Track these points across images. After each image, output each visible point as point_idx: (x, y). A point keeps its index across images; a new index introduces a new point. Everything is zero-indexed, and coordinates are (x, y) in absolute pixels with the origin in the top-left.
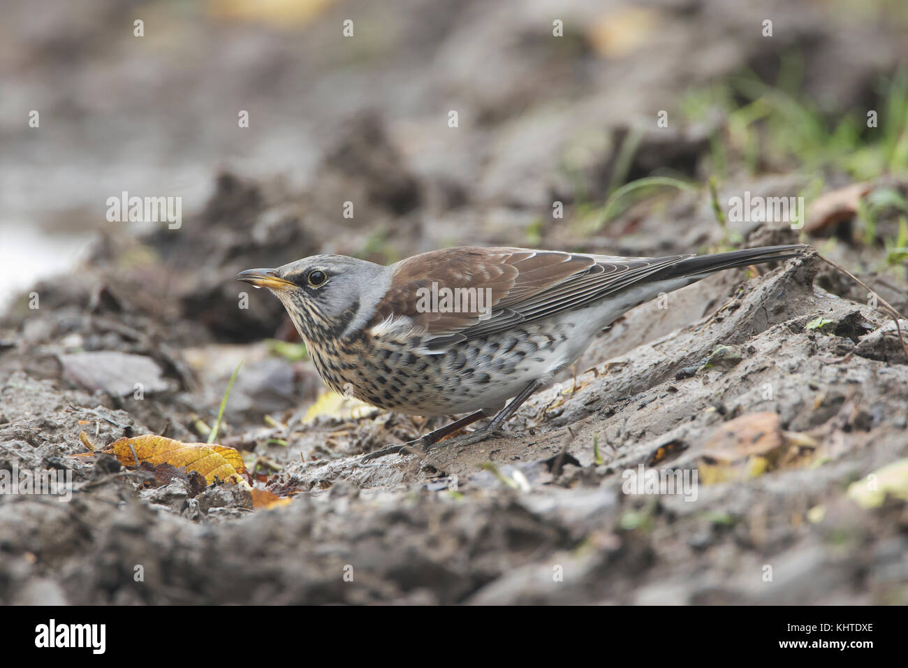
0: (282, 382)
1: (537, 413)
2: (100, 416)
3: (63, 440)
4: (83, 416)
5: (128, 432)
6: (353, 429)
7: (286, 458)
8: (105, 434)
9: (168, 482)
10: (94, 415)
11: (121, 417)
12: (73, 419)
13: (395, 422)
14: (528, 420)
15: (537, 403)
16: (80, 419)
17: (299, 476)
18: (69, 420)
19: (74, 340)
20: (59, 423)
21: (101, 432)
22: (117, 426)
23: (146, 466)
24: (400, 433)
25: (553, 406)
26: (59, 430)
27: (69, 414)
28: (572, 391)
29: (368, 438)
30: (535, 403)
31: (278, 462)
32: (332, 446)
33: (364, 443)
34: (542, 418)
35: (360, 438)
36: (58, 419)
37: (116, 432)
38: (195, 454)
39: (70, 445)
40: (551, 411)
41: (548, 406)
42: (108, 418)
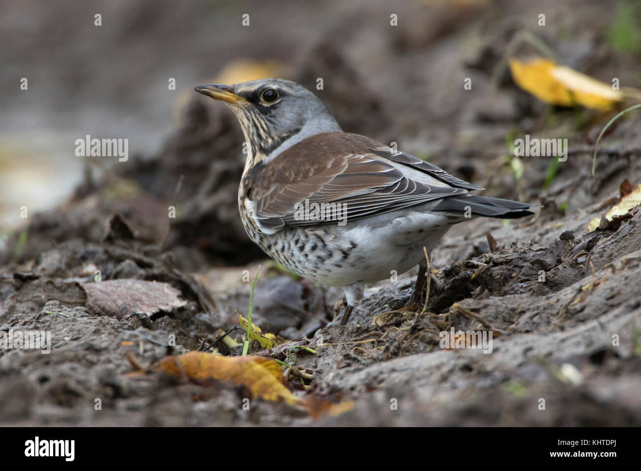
0: (292, 297)
1: (560, 310)
2: (142, 337)
3: (110, 361)
4: (126, 337)
5: (170, 350)
6: (379, 336)
7: (316, 367)
8: (149, 354)
9: (217, 394)
10: (136, 336)
11: (161, 336)
12: (117, 340)
13: (420, 327)
14: (551, 318)
15: (558, 300)
16: (123, 340)
17: (337, 382)
18: (113, 342)
19: (90, 268)
20: (104, 345)
21: (145, 351)
22: (159, 345)
23: (194, 381)
24: (426, 337)
25: (575, 302)
26: (104, 352)
27: (112, 336)
28: (591, 288)
29: (396, 344)
30: (555, 300)
31: (308, 372)
32: (361, 353)
33: (392, 349)
34: (564, 315)
35: (387, 344)
36: (103, 340)
37: (159, 351)
38: (238, 367)
39: (118, 366)
40: (573, 308)
41: (570, 303)
42: (149, 337)
